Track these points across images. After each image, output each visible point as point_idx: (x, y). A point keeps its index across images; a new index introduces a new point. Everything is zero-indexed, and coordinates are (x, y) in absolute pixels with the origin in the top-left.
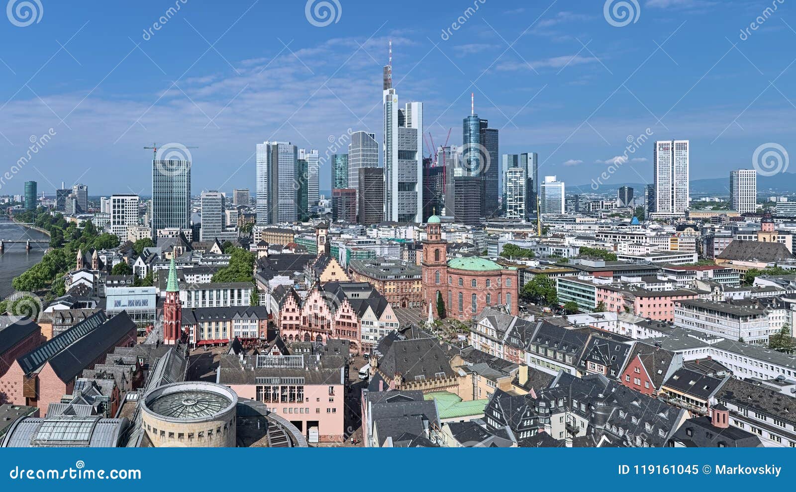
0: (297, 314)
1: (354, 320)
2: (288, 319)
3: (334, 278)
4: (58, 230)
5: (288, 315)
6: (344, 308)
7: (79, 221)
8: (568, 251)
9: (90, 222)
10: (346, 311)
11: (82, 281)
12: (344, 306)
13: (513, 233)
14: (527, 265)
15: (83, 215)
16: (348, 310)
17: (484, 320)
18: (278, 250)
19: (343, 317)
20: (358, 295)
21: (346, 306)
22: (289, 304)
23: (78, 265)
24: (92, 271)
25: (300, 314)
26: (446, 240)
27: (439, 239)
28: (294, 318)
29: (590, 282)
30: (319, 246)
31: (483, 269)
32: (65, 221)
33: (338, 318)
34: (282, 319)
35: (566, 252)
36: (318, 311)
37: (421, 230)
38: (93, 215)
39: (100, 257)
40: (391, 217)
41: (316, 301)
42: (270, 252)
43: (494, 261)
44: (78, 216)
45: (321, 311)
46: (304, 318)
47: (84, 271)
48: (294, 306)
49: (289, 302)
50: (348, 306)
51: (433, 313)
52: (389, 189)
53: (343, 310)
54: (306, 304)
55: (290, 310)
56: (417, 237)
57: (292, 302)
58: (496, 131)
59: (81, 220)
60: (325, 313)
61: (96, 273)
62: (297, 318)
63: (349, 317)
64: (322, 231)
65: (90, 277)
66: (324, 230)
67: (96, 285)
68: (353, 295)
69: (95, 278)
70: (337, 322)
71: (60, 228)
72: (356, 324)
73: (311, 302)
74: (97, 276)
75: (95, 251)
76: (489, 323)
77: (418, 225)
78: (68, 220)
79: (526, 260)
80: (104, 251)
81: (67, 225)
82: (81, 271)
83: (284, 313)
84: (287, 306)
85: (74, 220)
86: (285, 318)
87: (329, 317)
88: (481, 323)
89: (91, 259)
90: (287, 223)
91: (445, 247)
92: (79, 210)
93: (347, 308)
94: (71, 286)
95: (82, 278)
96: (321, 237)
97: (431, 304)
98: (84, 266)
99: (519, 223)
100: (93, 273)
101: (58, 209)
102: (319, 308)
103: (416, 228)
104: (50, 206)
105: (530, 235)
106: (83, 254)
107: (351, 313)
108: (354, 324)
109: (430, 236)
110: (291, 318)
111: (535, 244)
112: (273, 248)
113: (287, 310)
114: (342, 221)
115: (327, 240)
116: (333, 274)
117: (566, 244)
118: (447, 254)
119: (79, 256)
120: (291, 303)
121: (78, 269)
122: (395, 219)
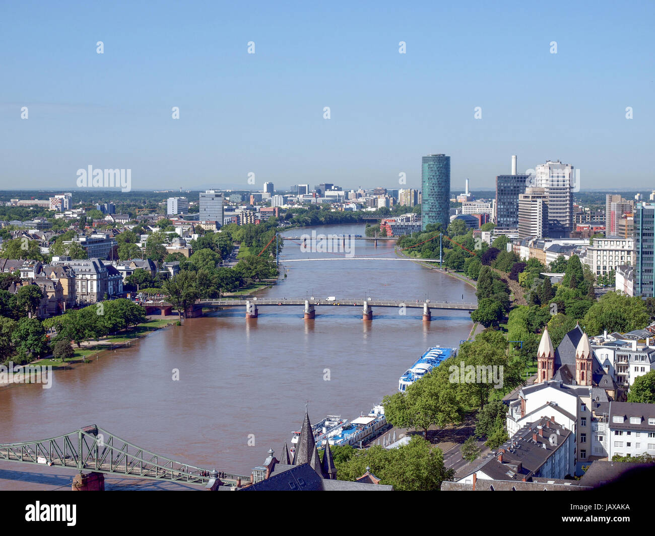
4: (498, 278)
7: (550, 258)
9: (576, 259)
11: (549, 412)
15: (561, 243)
23: (540, 371)
24: (574, 387)
32: (515, 257)
38: (587, 242)
39: (598, 353)
44: (548, 245)
47: (553, 385)
59: (556, 255)
61: (585, 393)
65: (569, 403)
67: (584, 424)
69: (581, 406)
71: (504, 275)
74: (587, 401)
75: (584, 337)
78: (524, 253)
80: (608, 337)
81: (517, 266)
82: (547, 385)
85: (537, 254)
89: (574, 357)
92: (552, 229)
94: (523, 423)
95: (550, 404)
98: (554, 373)
100: (578, 393)
101: (499, 225)
104: (482, 217)
106: (555, 341)
119: (544, 347)
121: (539, 381)
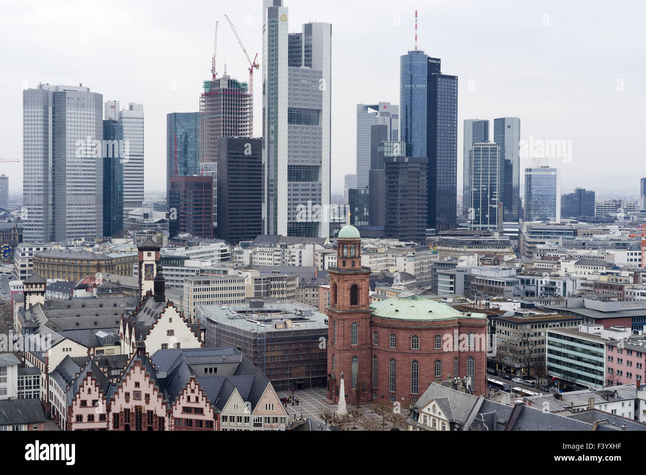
0: (100, 409)
1: (208, 416)
2: (85, 419)
3: (172, 342)
5: (85, 412)
6: (189, 394)
8: (565, 284)
10: (193, 399)
12: (189, 390)
13: (479, 253)
14: (501, 309)
16: (197, 398)
17: (430, 406)
18: (64, 291)
19: (186, 410)
20: (216, 370)
21: (193, 391)
22: (86, 391)
25: (109, 409)
26: (368, 269)
27: (357, 266)
28: (97, 418)
29: (597, 336)
30: (143, 282)
31: (430, 317)
33: (178, 413)
34: (74, 419)
35: (561, 287)
36: (142, 403)
37: (327, 251)
40: (276, 228)
41: (137, 384)
42: (48, 294)
43: (449, 304)
45: (147, 402)
46: (116, 416)
48: (95, 395)
49: (86, 388)
50: (196, 391)
51: (346, 396)
52: (272, 177)
53: (189, 398)
54: (120, 390)
55: (89, 403)
56: (320, 264)
57: (93, 388)
58: (454, 78)
60: (156, 406)
62: (102, 417)
63: (200, 411)
64: (149, 255)
66: (153, 253)
68: (206, 370)
70: (176, 419)
72: (211, 422)
73: (129, 387)
76: (438, 409)
77: (321, 242)
79: (500, 300)
83: (77, 410)
84: (84, 396)
86: (79, 418)
87: (161, 412)
88: (425, 410)
90: (83, 240)
91: (368, 280)
93: (196, 394)
96: (146, 266)
97: (342, 381)
99: (490, 238)
102: (143, 397)
103: (318, 247)
105: (507, 258)
107: (202, 404)
108: (207, 422)
109: (341, 261)
110: (91, 418)
111: (514, 272)
112: (55, 287)
113: (84, 404)
114: (186, 235)
115: (158, 270)
116: (171, 333)
117: (562, 273)
118: (371, 293)
120: (90, 391)
122: (283, 230)
